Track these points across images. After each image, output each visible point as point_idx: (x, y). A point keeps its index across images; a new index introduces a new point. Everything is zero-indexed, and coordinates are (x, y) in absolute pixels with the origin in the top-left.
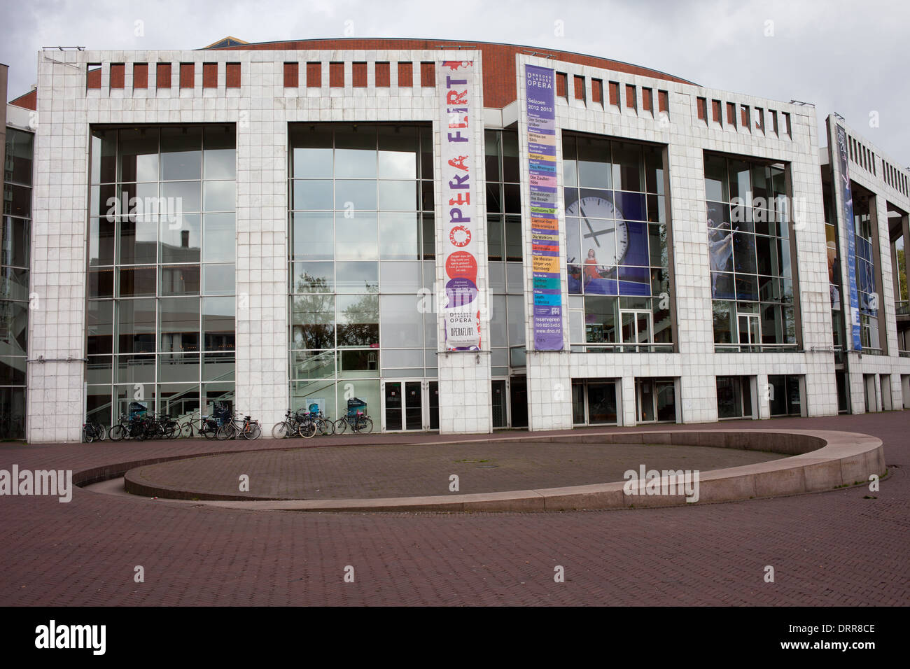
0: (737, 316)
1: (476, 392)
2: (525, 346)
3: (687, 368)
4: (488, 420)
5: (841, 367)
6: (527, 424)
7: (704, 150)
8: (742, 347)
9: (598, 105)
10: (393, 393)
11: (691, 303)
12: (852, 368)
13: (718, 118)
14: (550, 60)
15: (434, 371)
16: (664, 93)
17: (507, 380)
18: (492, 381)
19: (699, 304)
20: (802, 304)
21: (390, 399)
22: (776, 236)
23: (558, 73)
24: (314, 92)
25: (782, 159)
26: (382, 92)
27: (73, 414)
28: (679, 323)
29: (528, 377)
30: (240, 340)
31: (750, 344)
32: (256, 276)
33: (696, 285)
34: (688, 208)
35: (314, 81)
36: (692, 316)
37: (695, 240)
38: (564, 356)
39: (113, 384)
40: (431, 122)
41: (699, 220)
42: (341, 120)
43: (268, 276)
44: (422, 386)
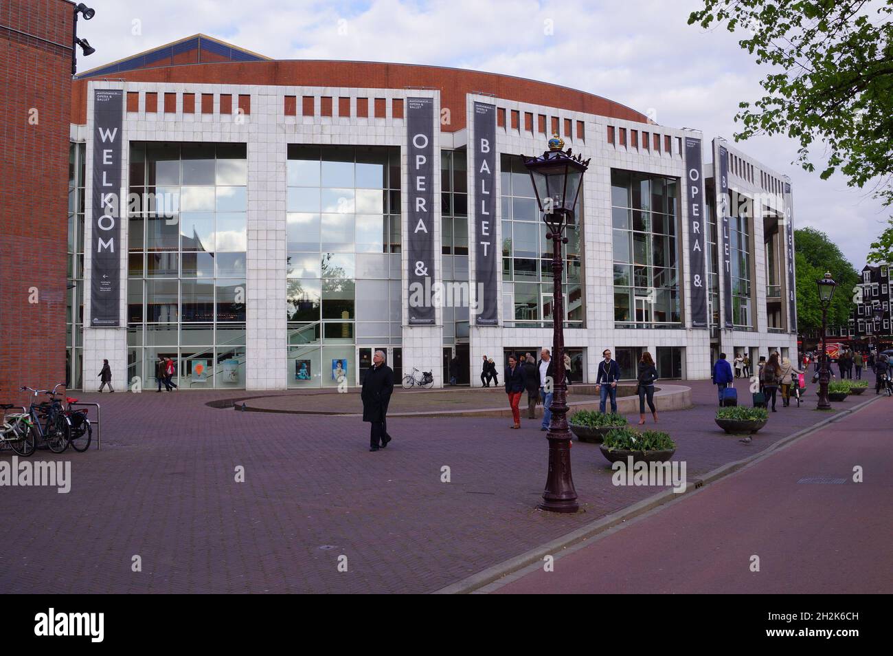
0: (635, 299)
1: (431, 357)
2: (468, 322)
3: (592, 340)
4: (439, 378)
5: (715, 341)
6: (469, 382)
7: (612, 169)
8: (637, 324)
9: (529, 133)
10: (365, 357)
11: (597, 289)
12: (724, 342)
13: (624, 142)
14: (493, 98)
15: (400, 340)
16: (581, 124)
17: (453, 347)
18: (444, 348)
19: (603, 290)
20: (685, 291)
21: (363, 361)
22: (669, 236)
23: (498, 108)
24: (308, 120)
25: (673, 175)
26: (363, 121)
27: (118, 370)
28: (587, 305)
29: (471, 345)
30: (250, 314)
31: (644, 322)
32: (262, 265)
33: (602, 275)
34: (597, 215)
35: (308, 111)
36: (597, 300)
37: (602, 240)
38: (498, 330)
39: (179, 346)
40: (400, 147)
41: (606, 224)
42: (330, 143)
43: (271, 265)
44: (388, 351)
